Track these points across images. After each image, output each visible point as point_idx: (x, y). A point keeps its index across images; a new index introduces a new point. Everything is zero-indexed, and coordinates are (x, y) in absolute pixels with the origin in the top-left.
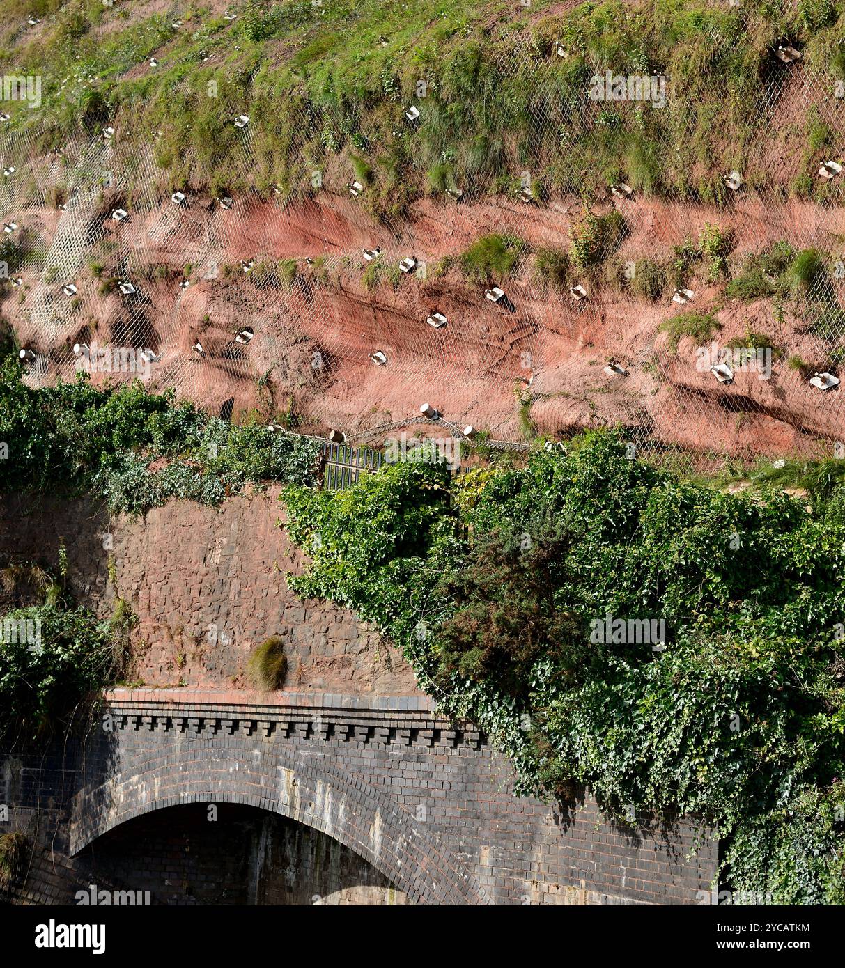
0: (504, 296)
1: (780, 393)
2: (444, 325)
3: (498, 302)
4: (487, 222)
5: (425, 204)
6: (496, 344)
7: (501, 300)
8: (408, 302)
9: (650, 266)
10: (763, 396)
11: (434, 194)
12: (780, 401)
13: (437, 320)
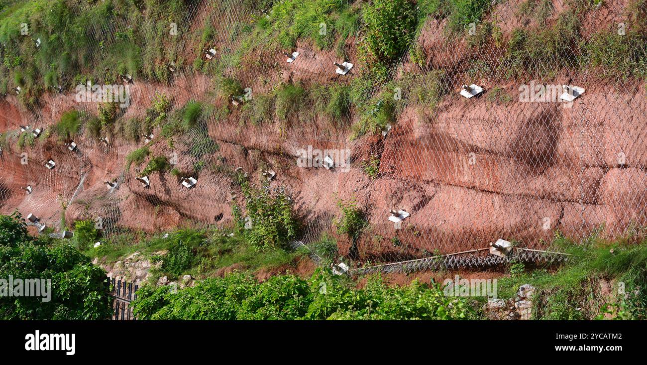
0: (76, 147)
1: (168, 192)
2: (53, 167)
3: (73, 150)
4: (73, 104)
5: (46, 96)
6: (75, 176)
7: (75, 149)
8: (37, 155)
9: (135, 121)
10: (161, 194)
11: (50, 89)
12: (168, 196)
13: (50, 165)
